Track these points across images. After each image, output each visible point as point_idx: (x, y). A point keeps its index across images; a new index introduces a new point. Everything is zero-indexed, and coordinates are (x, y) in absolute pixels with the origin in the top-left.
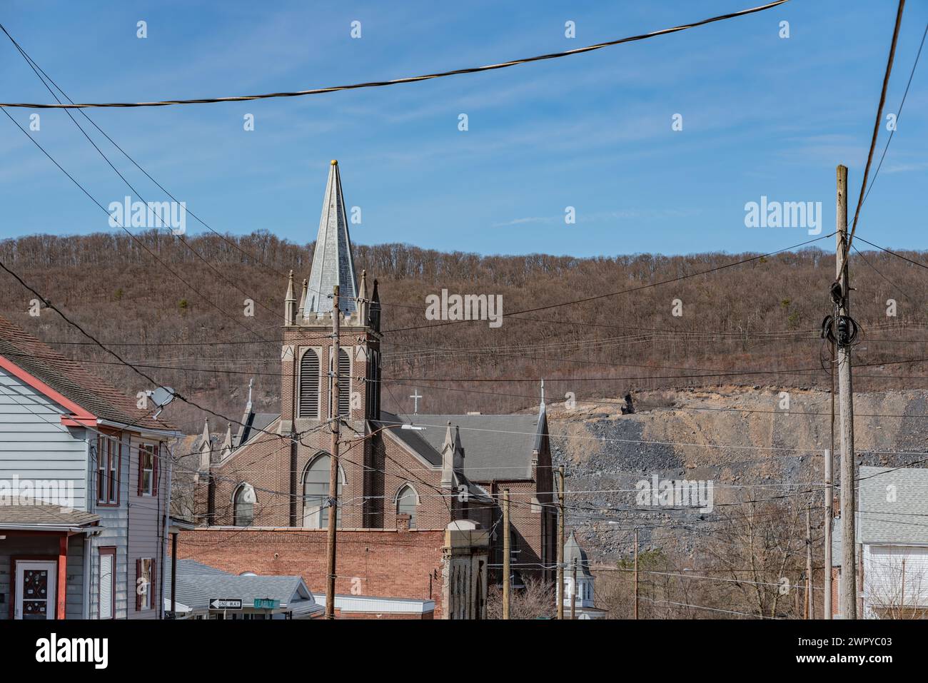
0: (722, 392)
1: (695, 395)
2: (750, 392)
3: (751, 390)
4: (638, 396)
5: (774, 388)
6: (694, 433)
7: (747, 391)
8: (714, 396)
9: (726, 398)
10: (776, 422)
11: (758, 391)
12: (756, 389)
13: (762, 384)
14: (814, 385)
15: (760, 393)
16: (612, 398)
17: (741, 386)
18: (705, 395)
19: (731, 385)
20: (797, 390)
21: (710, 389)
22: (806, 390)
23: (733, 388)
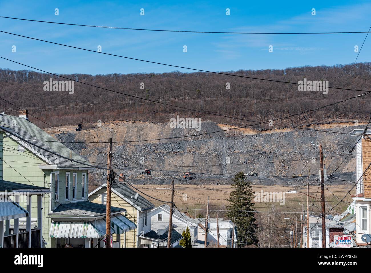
0: (115, 123)
1: (105, 124)
2: (125, 123)
3: (125, 122)
4: (84, 125)
5: (133, 121)
6: (94, 138)
7: (124, 123)
8: (111, 124)
9: (116, 125)
10: (126, 133)
11: (127, 123)
12: (127, 122)
13: (129, 120)
14: (147, 120)
15: (128, 123)
16: (74, 125)
17: (122, 121)
18: (108, 124)
19: (118, 120)
20: (141, 122)
21: (111, 122)
22: (144, 122)
23: (119, 121)
